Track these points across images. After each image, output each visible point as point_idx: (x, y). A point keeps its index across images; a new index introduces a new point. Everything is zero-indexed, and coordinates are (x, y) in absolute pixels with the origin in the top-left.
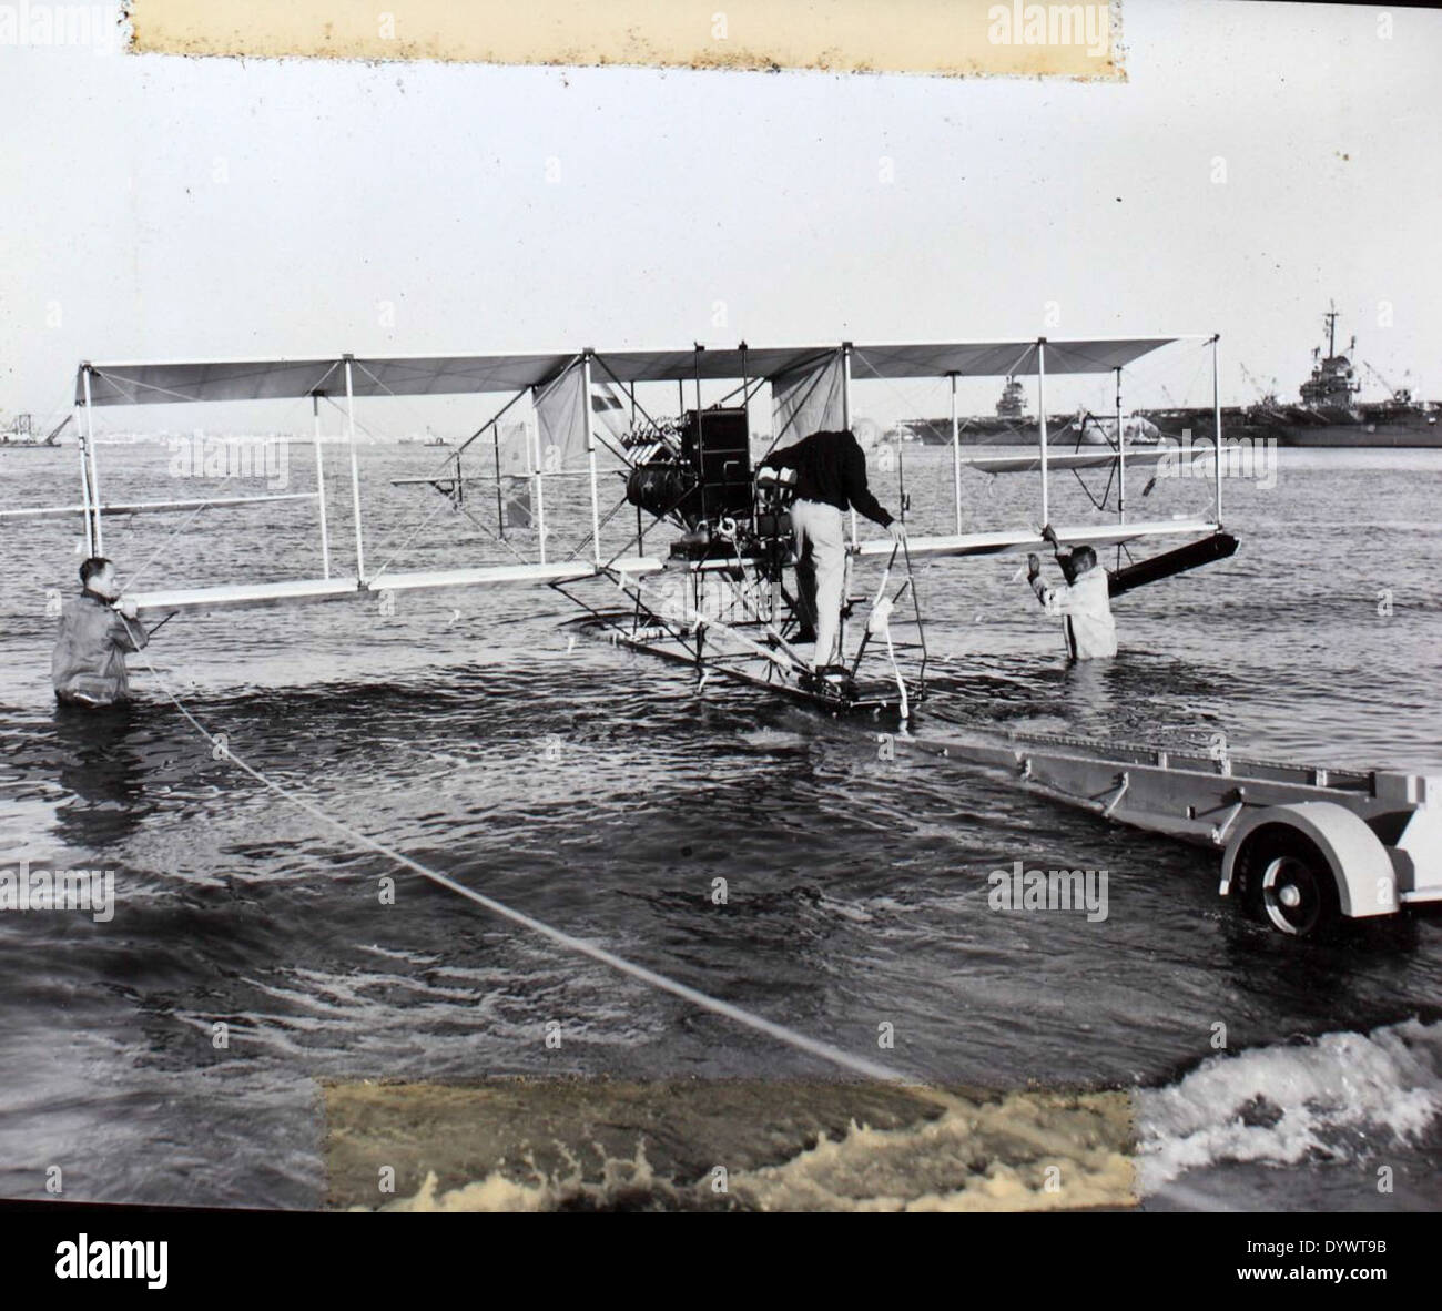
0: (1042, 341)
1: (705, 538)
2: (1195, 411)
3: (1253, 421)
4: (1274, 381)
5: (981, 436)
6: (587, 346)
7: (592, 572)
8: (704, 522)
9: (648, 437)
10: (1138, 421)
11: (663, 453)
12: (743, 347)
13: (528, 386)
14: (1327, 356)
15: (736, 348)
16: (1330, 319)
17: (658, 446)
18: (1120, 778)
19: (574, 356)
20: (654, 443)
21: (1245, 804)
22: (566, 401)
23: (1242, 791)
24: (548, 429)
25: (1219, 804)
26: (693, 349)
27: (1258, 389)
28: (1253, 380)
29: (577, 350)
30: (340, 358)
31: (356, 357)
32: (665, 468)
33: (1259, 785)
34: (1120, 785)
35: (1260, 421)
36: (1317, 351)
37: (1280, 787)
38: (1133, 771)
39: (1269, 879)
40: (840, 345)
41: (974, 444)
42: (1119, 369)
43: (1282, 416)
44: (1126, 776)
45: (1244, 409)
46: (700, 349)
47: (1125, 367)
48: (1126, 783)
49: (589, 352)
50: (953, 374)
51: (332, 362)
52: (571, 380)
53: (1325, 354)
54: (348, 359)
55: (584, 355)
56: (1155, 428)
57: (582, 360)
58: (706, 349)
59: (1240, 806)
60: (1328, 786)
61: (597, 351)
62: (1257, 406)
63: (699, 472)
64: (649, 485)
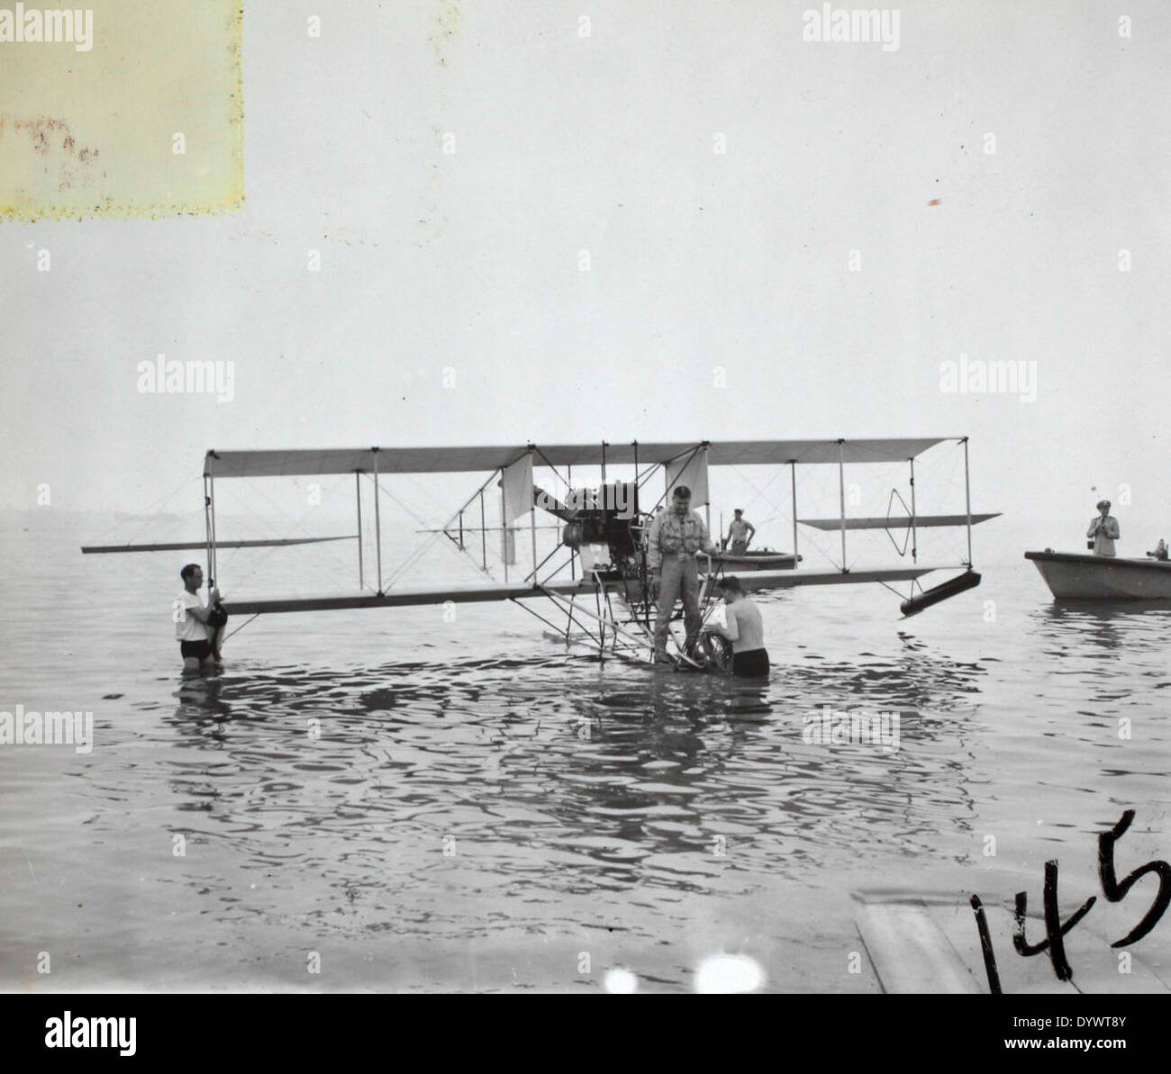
6: (530, 442)
7: (532, 587)
12: (635, 443)
13: (499, 468)
19: (524, 448)
26: (600, 444)
29: (525, 444)
42: (912, 459)
46: (606, 444)
47: (916, 458)
49: (531, 446)
50: (793, 462)
55: (529, 448)
57: (529, 451)
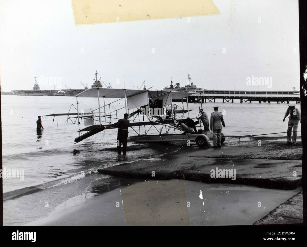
4: (87, 84)
5: (30, 94)
14: (96, 80)
16: (96, 74)
27: (84, 86)
28: (83, 84)
36: (94, 80)
41: (29, 95)
53: (95, 80)
57: (147, 92)
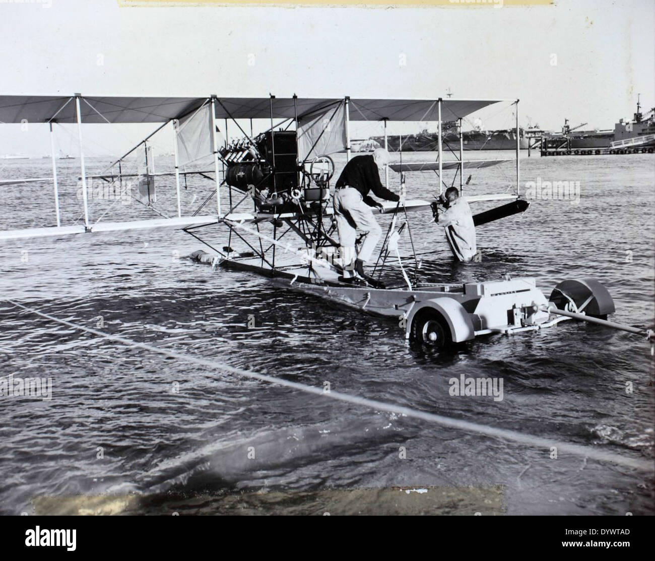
0: (440, 100)
1: (281, 201)
2: (395, 136)
3: (419, 141)
6: (213, 94)
7: (217, 221)
8: (276, 193)
9: (240, 148)
10: (372, 141)
11: (249, 156)
12: (295, 97)
13: (171, 119)
15: (292, 97)
17: (246, 152)
18: (367, 295)
19: (206, 98)
20: (243, 151)
21: (416, 302)
22: (198, 126)
23: (415, 296)
24: (183, 142)
25: (406, 302)
26: (270, 97)
29: (208, 95)
30: (74, 95)
31: (82, 95)
32: (251, 164)
33: (421, 293)
34: (367, 298)
35: (422, 140)
37: (429, 294)
38: (372, 292)
39: (425, 330)
40: (344, 98)
42: (461, 119)
43: (430, 138)
44: (369, 294)
45: (415, 136)
46: (273, 97)
48: (369, 297)
49: (214, 97)
51: (69, 98)
52: (202, 114)
54: (78, 96)
55: (211, 99)
56: (379, 144)
57: (210, 101)
58: (276, 97)
59: (414, 302)
60: (449, 292)
61: (218, 97)
62: (420, 134)
63: (272, 165)
64: (241, 174)
